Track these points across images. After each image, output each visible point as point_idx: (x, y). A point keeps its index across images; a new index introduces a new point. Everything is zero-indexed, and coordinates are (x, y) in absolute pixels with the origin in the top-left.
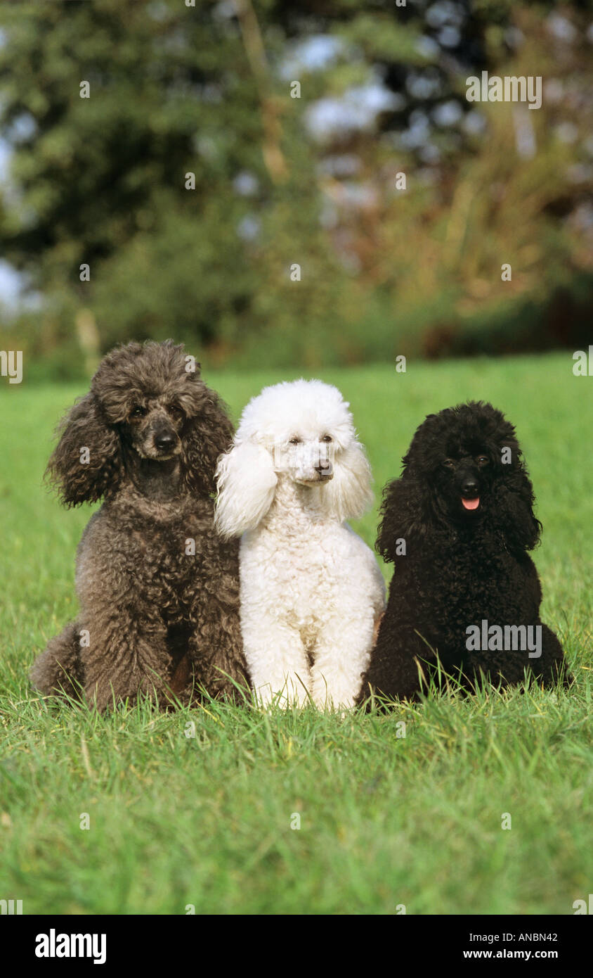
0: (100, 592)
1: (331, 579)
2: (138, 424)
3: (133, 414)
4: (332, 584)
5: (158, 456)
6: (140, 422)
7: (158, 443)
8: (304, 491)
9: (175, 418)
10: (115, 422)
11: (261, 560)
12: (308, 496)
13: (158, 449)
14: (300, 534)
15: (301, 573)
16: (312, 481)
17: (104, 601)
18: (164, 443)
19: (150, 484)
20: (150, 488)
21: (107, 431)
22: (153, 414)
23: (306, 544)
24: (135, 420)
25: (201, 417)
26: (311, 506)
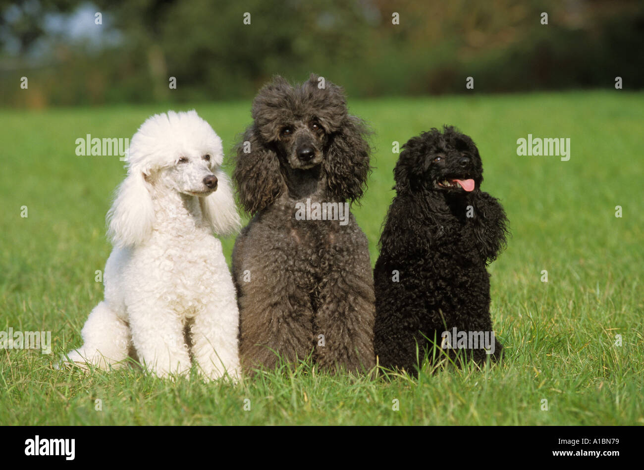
0: (262, 285)
1: (213, 269)
2: (287, 142)
3: (282, 132)
4: (213, 273)
5: (302, 166)
6: (289, 140)
7: (301, 156)
8: (188, 201)
9: (318, 135)
10: (269, 141)
11: (157, 256)
12: (191, 204)
13: (300, 160)
14: (187, 234)
15: (191, 265)
16: (201, 193)
17: (265, 292)
18: (303, 155)
19: (303, 188)
20: (303, 192)
21: (264, 151)
22: (299, 131)
23: (192, 243)
24: (285, 139)
25: (339, 133)
26: (194, 212)
